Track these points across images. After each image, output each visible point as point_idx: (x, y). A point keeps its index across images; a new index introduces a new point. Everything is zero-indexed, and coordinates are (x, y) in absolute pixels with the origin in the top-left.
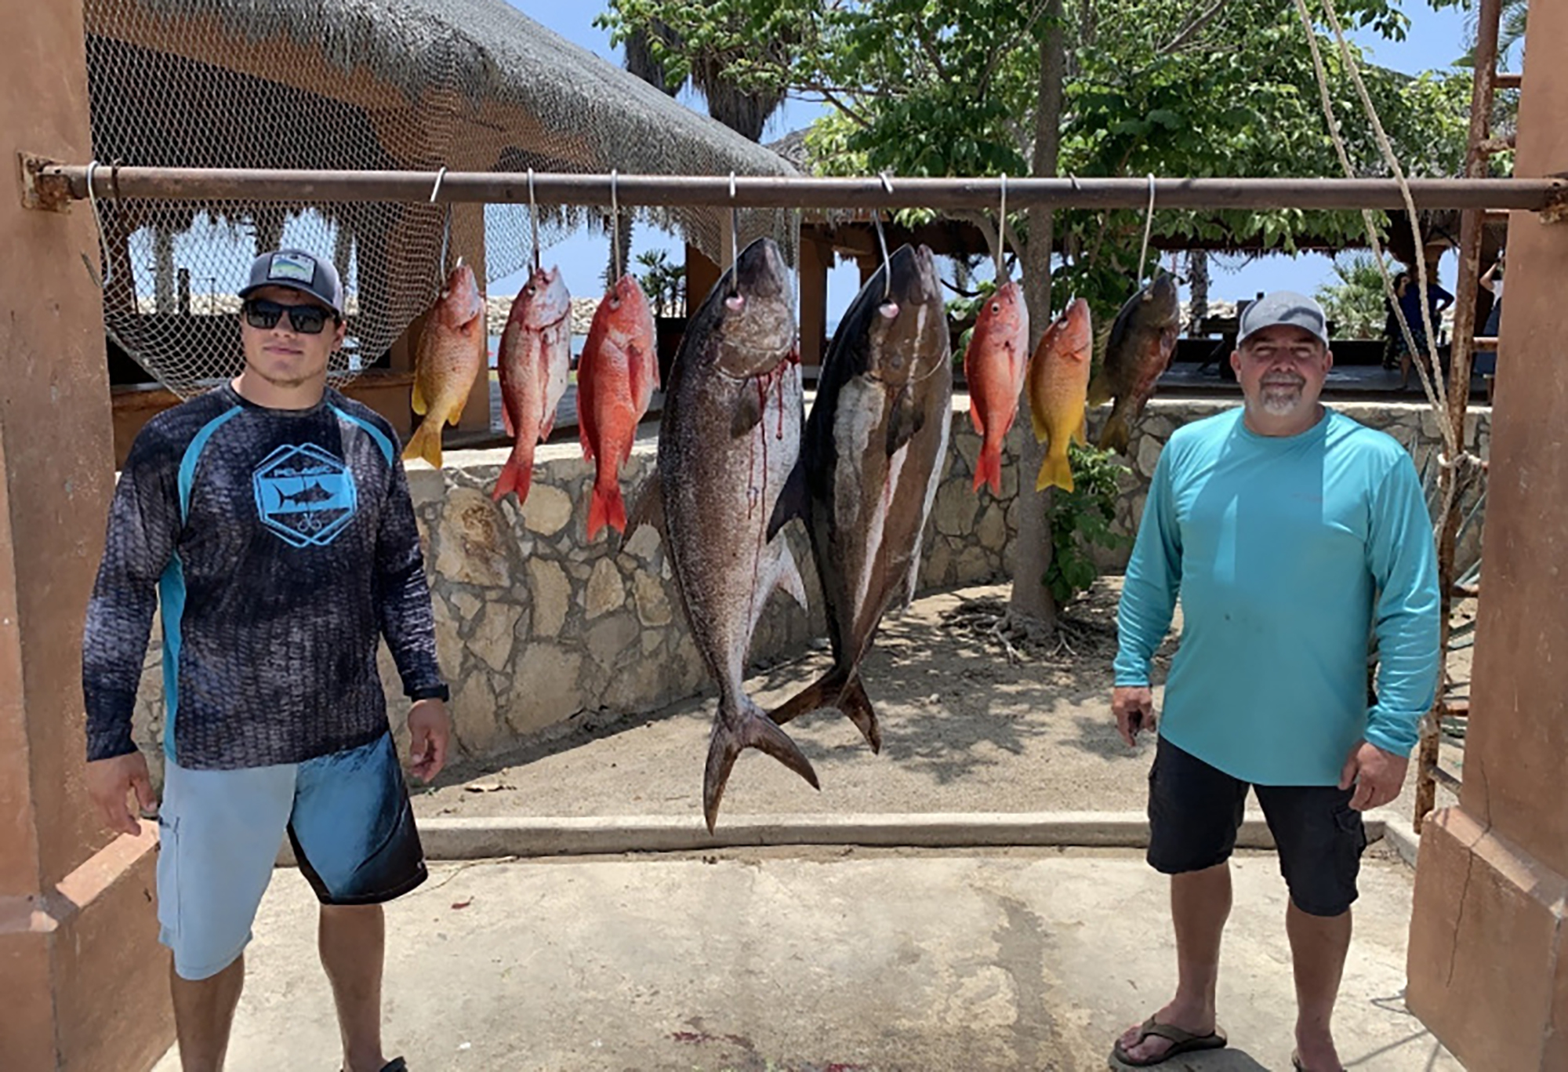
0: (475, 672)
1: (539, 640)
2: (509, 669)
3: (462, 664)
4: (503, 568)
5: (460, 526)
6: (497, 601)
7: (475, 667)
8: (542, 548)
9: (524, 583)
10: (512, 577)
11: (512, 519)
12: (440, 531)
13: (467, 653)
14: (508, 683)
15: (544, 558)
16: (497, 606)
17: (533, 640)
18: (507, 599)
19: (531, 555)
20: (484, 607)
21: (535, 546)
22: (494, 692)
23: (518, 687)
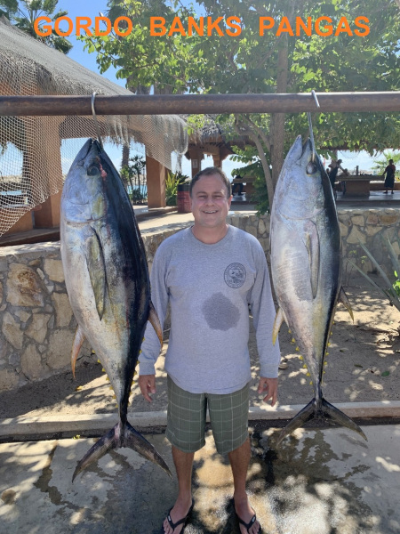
0: (30, 345)
1: (60, 328)
2: (46, 343)
3: (23, 342)
4: (40, 298)
5: (17, 282)
6: (38, 313)
7: (30, 342)
8: (58, 288)
9: (51, 305)
10: (45, 302)
11: (43, 276)
12: (8, 284)
13: (25, 337)
14: (46, 348)
15: (59, 292)
16: (38, 316)
17: (57, 329)
18: (43, 312)
19: (53, 292)
20: (32, 316)
21: (55, 288)
22: (39, 352)
23: (51, 349)
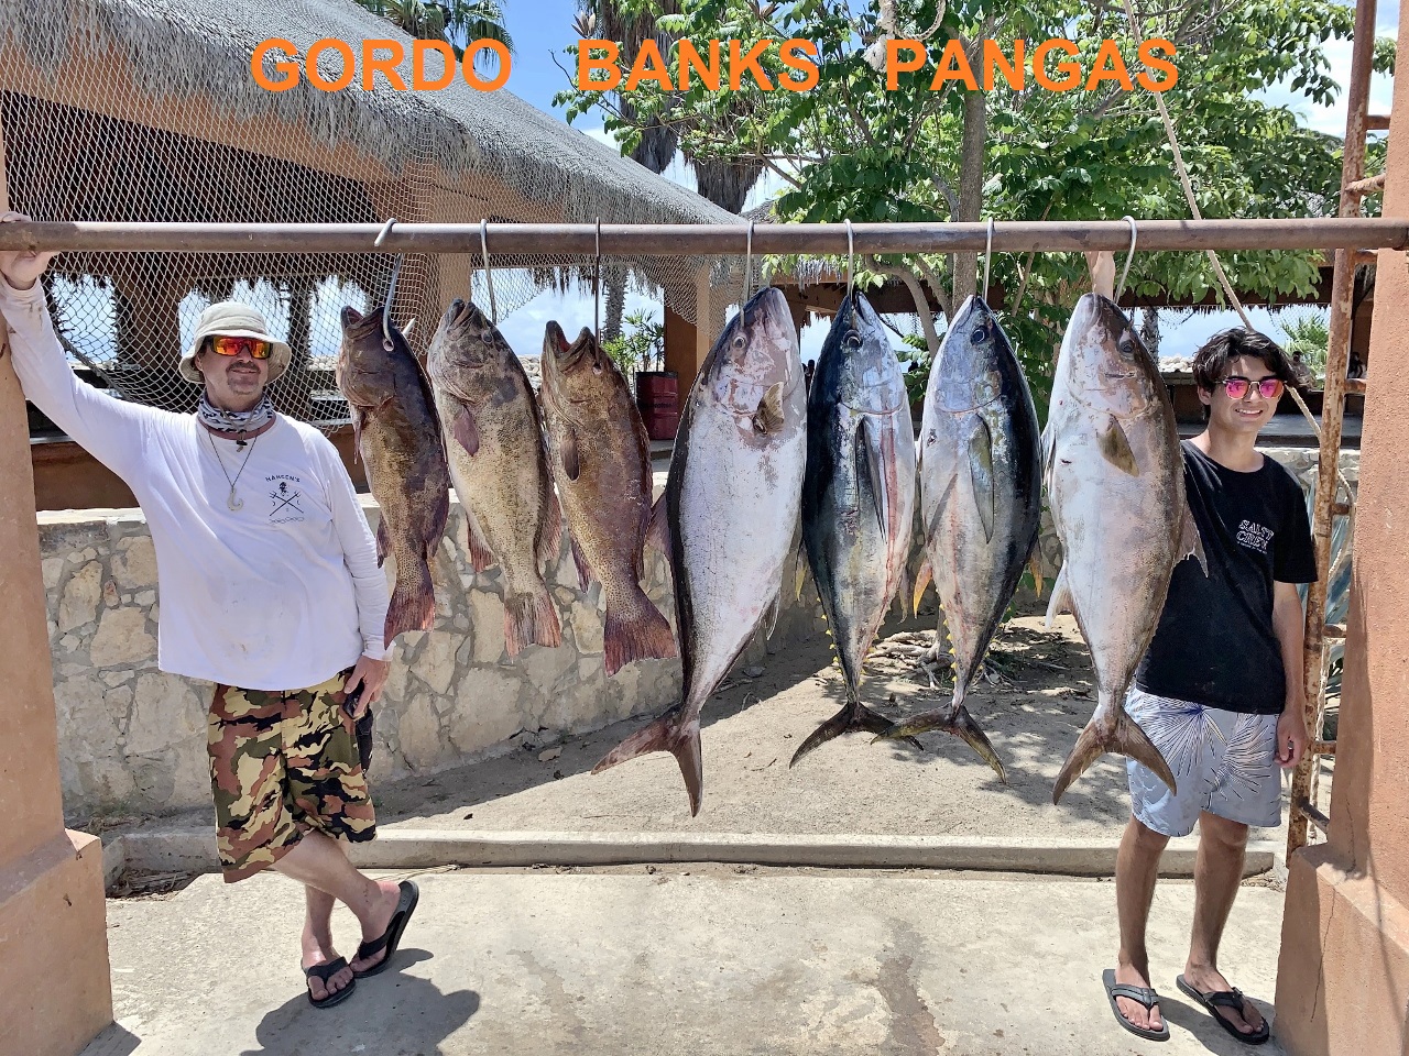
0: (419, 695)
1: (480, 666)
2: (451, 693)
3: (407, 688)
4: (446, 599)
6: (440, 629)
7: (419, 690)
8: (482, 581)
9: (465, 613)
10: (454, 608)
11: (453, 554)
13: (411, 677)
14: (449, 706)
15: (484, 590)
16: (440, 635)
17: (474, 666)
18: (449, 628)
19: (471, 587)
21: (475, 580)
22: (437, 713)
23: (459, 708)
